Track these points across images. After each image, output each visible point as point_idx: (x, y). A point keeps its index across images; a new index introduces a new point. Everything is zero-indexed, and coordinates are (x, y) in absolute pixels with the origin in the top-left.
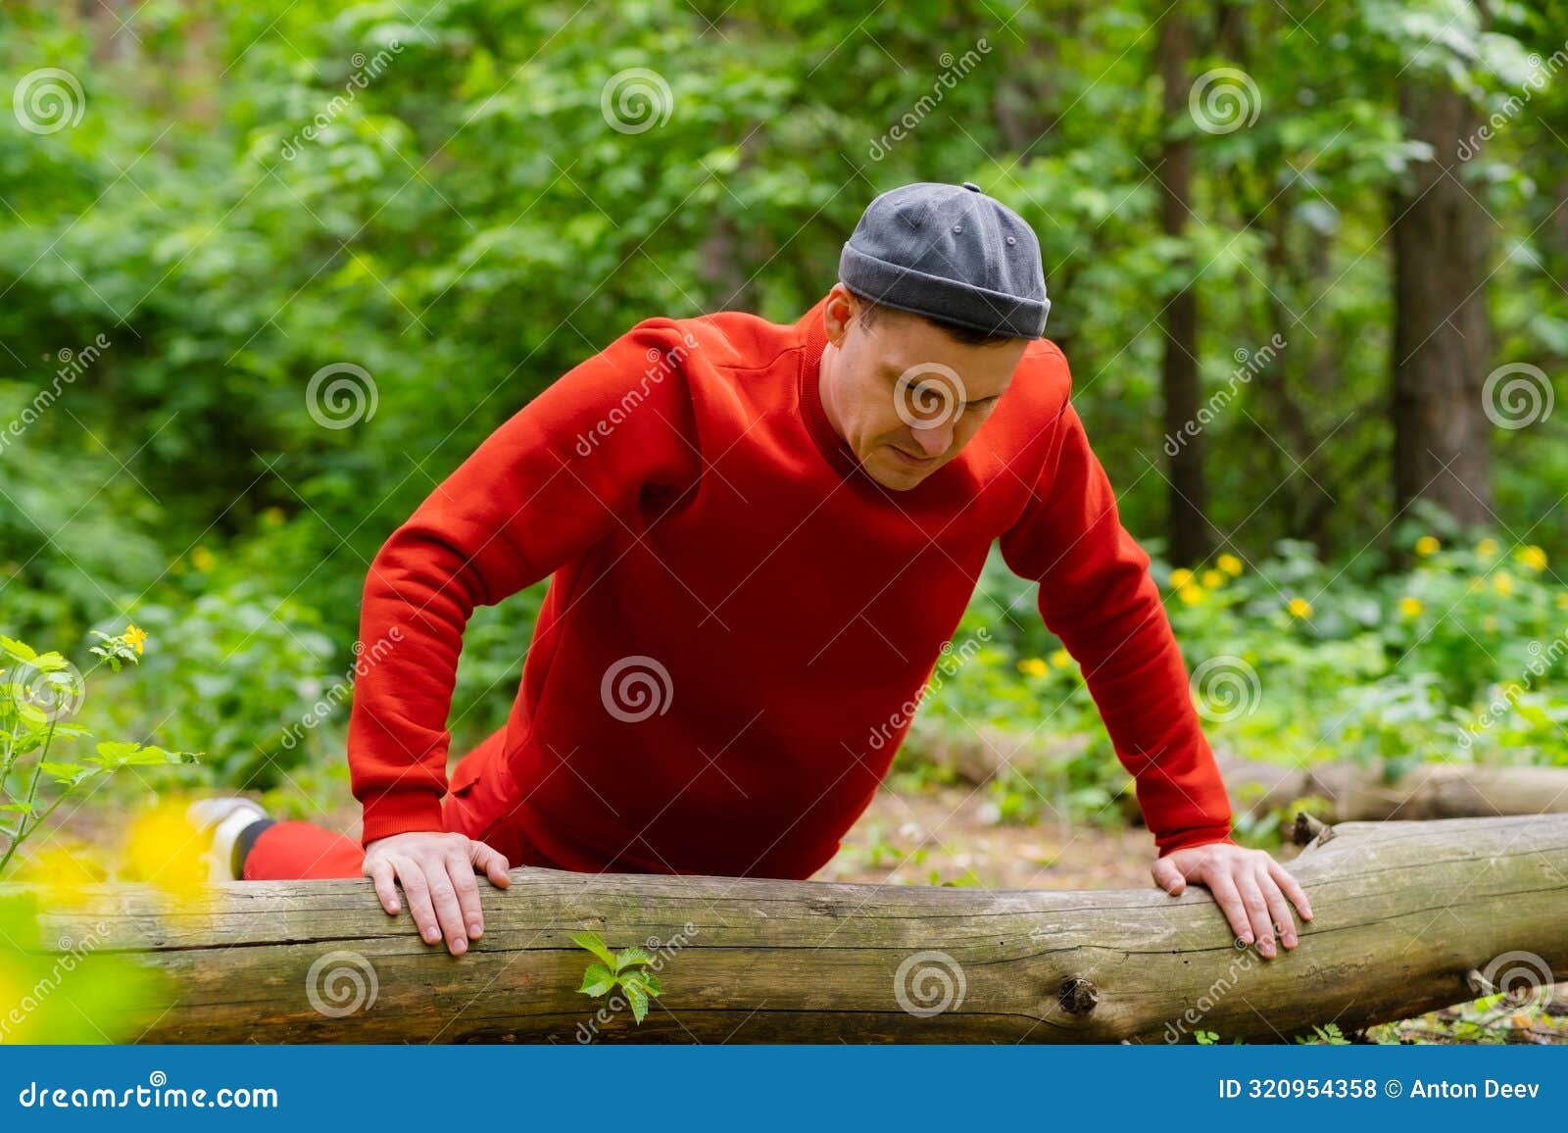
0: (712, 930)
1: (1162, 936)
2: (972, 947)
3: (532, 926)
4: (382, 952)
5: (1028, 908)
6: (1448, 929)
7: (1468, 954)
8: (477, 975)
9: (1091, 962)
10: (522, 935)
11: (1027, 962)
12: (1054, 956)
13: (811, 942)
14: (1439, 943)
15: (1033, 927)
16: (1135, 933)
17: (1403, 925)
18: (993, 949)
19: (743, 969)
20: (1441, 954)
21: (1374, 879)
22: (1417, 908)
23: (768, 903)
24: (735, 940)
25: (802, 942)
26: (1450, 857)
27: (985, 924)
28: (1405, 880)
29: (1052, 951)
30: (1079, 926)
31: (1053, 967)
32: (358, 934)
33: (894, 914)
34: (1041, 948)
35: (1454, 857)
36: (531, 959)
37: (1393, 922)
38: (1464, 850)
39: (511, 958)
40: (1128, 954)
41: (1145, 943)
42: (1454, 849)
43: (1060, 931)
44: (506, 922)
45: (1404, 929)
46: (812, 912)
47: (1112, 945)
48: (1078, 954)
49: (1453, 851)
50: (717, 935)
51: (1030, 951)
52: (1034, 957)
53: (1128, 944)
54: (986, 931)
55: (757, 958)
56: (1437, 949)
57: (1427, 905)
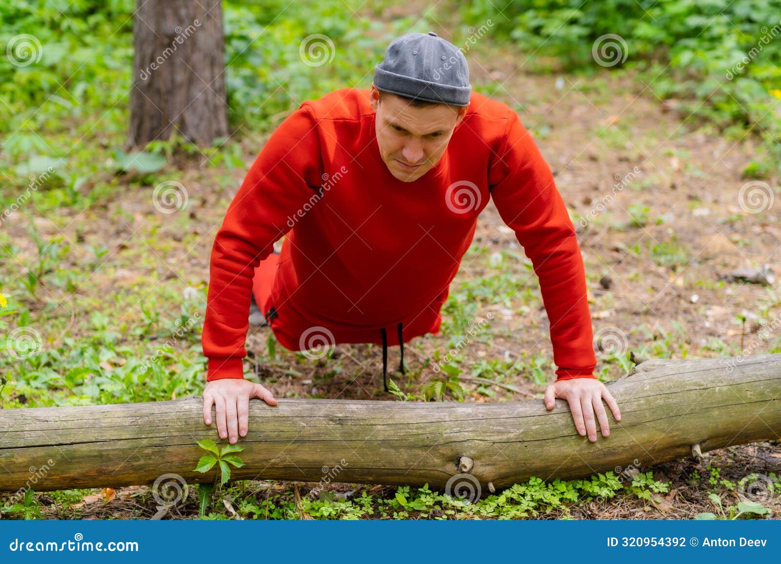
0: (276, 433)
1: (515, 434)
2: (412, 439)
3: (183, 434)
4: (105, 448)
5: (447, 419)
6: (681, 426)
7: (692, 437)
8: (153, 457)
9: (472, 448)
10: (176, 438)
11: (440, 447)
12: (453, 444)
13: (327, 438)
14: (674, 434)
15: (446, 429)
16: (499, 432)
17: (654, 425)
18: (423, 440)
19: (290, 450)
20: (676, 438)
21: (642, 402)
22: (664, 417)
23: (309, 418)
24: (287, 438)
25: (322, 438)
26: (692, 388)
27: (421, 428)
28: (661, 402)
29: (453, 442)
30: (471, 429)
31: (452, 450)
32: (94, 440)
33: (374, 423)
34: (448, 441)
35: (695, 387)
36: (180, 450)
37: (648, 424)
38: (702, 383)
39: (169, 449)
40: (494, 443)
41: (504, 437)
42: (696, 383)
43: (460, 432)
44: (169, 432)
45: (654, 427)
46: (331, 423)
47: (487, 438)
48: (466, 444)
49: (695, 384)
50: (278, 436)
51: (442, 442)
52: (443, 445)
53: (496, 438)
54: (420, 432)
55: (298, 446)
56: (673, 436)
57: (670, 413)
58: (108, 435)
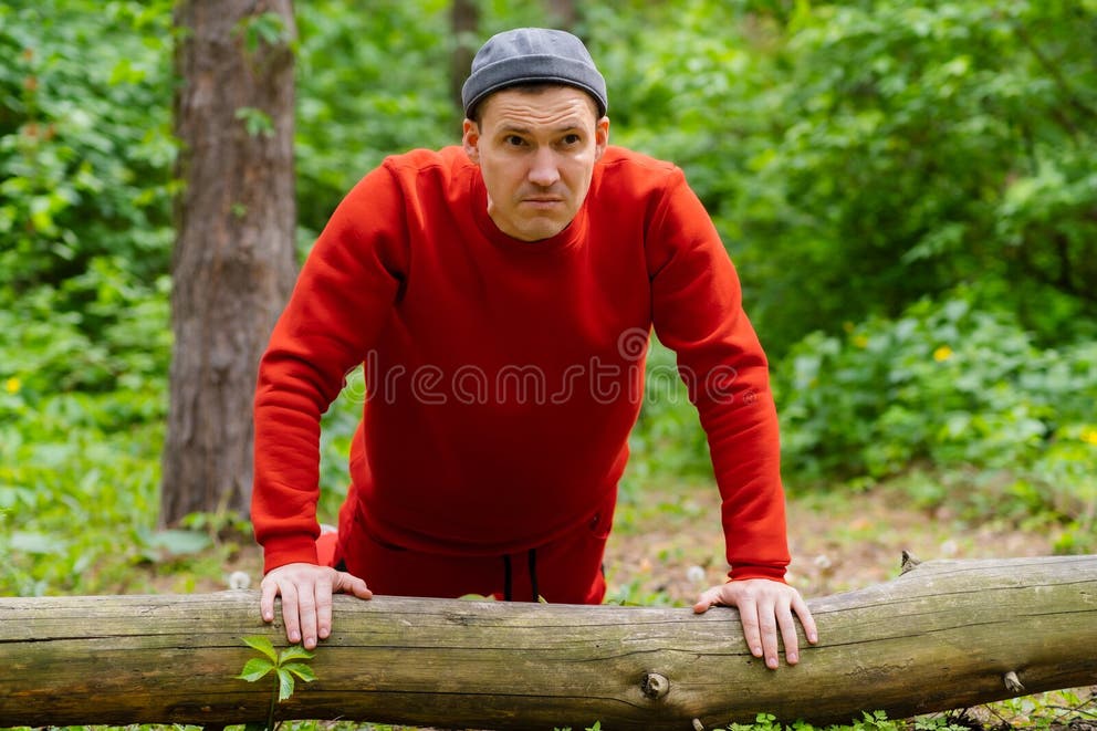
0: (364, 635)
1: (731, 643)
2: (573, 649)
3: (222, 630)
4: (101, 647)
5: (627, 621)
6: (986, 641)
7: (1003, 659)
8: (175, 664)
9: (665, 661)
10: (212, 637)
11: (617, 660)
12: (637, 656)
13: (444, 643)
14: (976, 651)
15: (625, 634)
16: (707, 640)
17: (944, 637)
18: (590, 650)
19: (387, 662)
20: (979, 659)
21: (923, 602)
22: (959, 624)
23: (414, 616)
24: (382, 641)
25: (436, 644)
26: (999, 586)
27: (587, 632)
28: (953, 604)
29: (637, 652)
30: (663, 634)
31: (636, 664)
32: (84, 635)
33: (515, 624)
34: (628, 651)
35: (1003, 586)
36: (218, 654)
37: (934, 634)
38: (1013, 580)
39: (199, 653)
40: (699, 655)
41: (716, 647)
42: (1005, 579)
43: (646, 638)
44: (201, 627)
45: (944, 640)
46: (448, 622)
47: (687, 648)
48: (656, 655)
49: (1003, 581)
50: (368, 639)
51: (620, 652)
52: (622, 657)
53: (701, 648)
54: (586, 637)
55: (399, 654)
56: (974, 656)
57: (969, 622)
58: (105, 629)
